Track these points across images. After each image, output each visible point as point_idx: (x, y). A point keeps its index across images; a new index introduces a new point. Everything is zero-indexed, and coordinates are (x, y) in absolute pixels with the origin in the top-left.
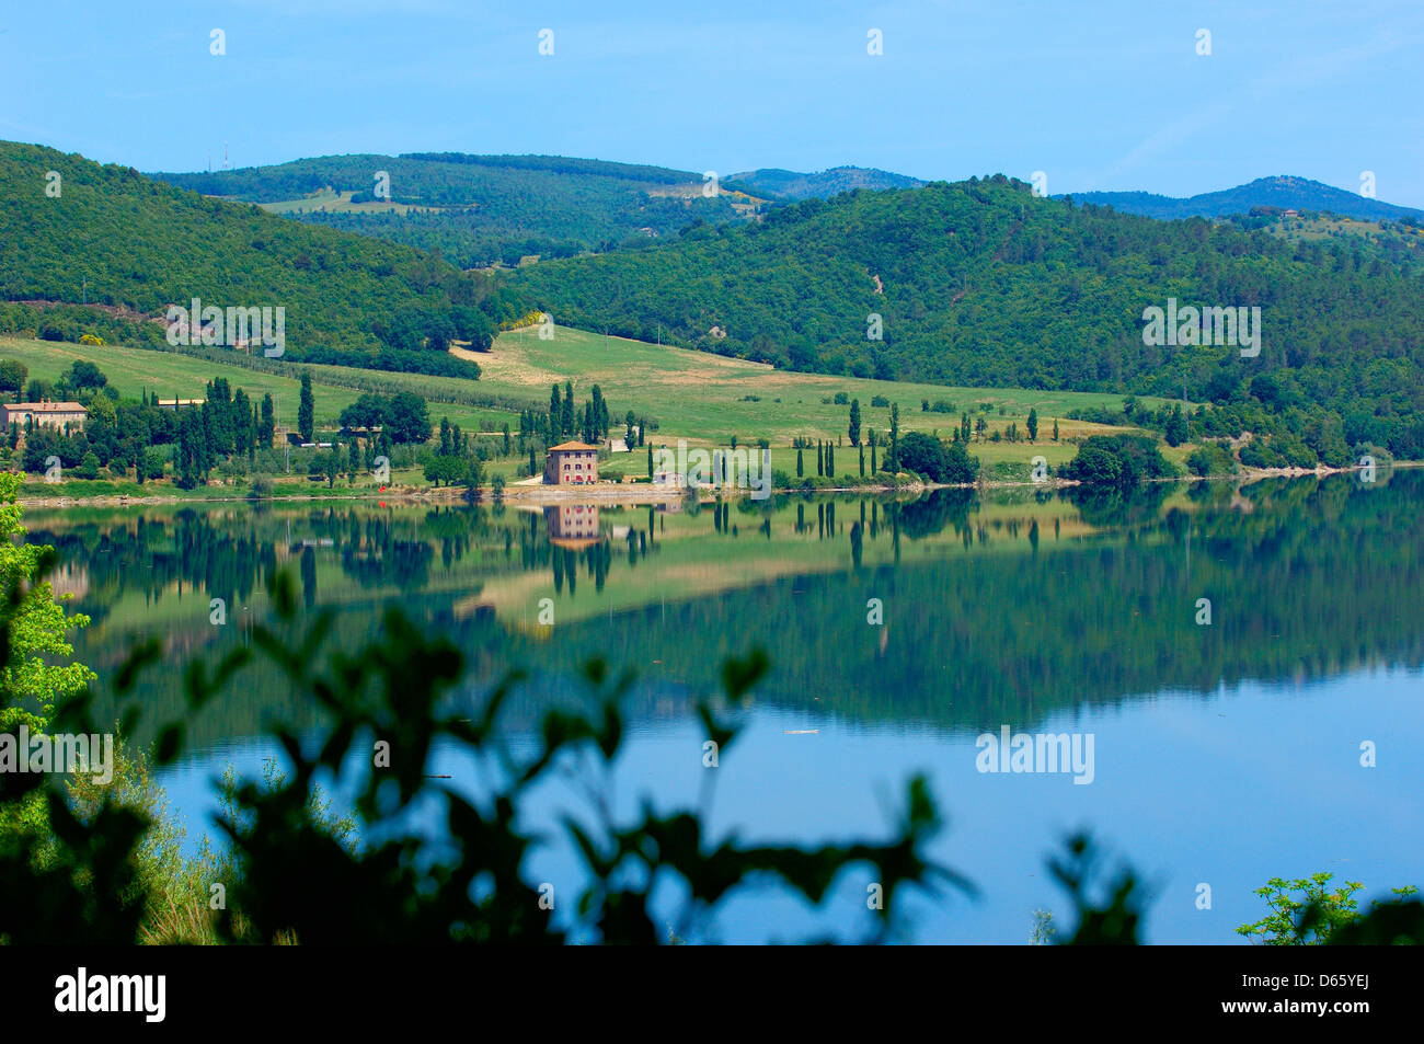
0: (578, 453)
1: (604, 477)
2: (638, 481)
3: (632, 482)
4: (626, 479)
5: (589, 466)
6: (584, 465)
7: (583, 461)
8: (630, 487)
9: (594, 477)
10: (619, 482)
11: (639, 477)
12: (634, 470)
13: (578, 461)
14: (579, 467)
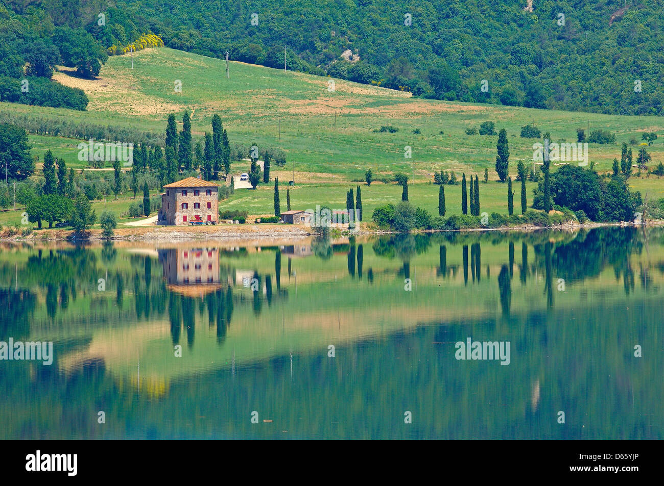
0: (196, 191)
1: (225, 216)
2: (263, 221)
3: (256, 222)
4: (251, 219)
5: (209, 205)
6: (203, 204)
7: (203, 198)
8: (255, 227)
9: (215, 216)
10: (242, 222)
11: (264, 216)
12: (259, 209)
13: (197, 199)
14: (197, 205)
